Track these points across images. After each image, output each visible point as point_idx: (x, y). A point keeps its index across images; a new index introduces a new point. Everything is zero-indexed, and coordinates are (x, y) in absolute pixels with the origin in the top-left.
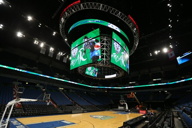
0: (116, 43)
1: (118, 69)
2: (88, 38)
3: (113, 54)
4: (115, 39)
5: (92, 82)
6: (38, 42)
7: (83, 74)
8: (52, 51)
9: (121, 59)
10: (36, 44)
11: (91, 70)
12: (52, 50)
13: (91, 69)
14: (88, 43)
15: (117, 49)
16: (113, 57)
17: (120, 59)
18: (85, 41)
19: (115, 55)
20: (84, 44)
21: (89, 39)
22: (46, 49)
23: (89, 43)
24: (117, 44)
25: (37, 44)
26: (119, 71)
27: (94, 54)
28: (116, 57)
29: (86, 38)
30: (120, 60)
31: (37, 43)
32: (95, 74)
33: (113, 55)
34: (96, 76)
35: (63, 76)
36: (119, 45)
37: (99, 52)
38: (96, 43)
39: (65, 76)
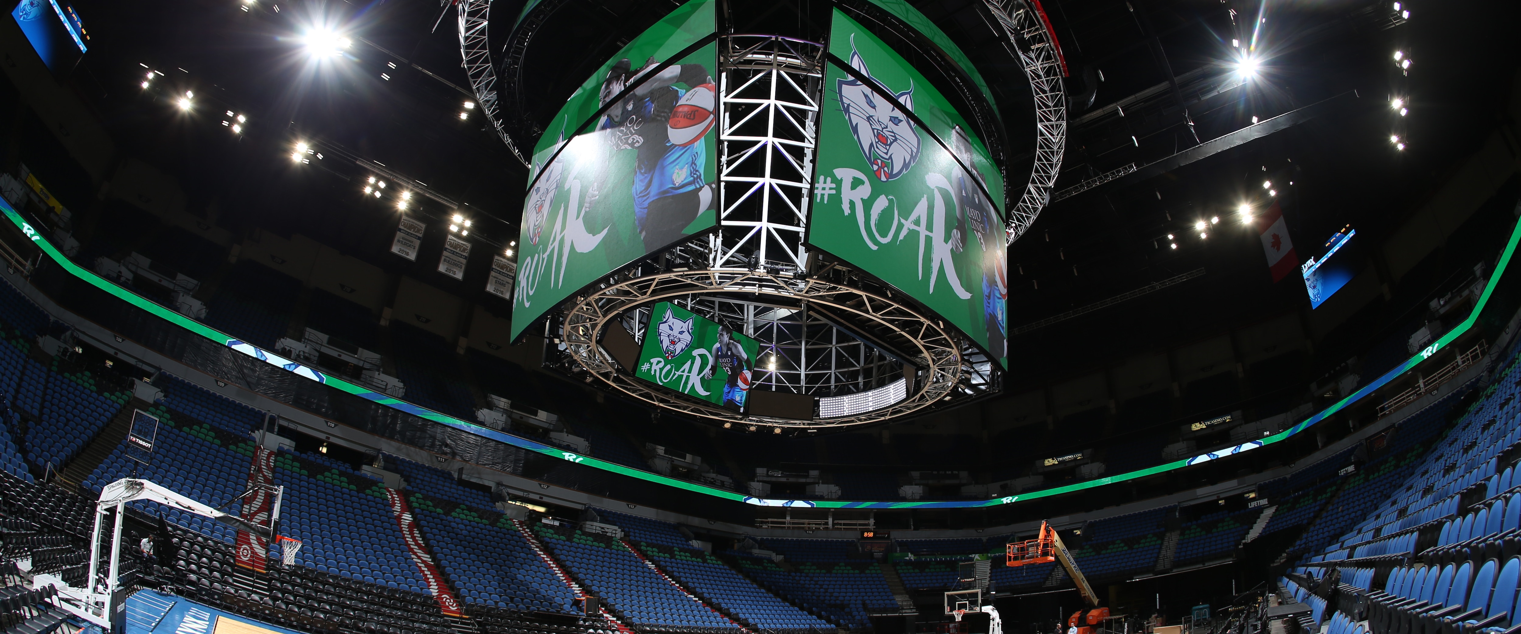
0: (868, 90)
1: (903, 325)
2: (633, 68)
3: (839, 172)
4: (855, 64)
6: (382, 185)
7: (616, 380)
8: (465, 233)
9: (923, 232)
10: (370, 199)
11: (690, 347)
12: (462, 228)
13: (687, 338)
14: (630, 107)
15: (881, 138)
16: (836, 199)
17: (908, 225)
19: (856, 183)
22: (423, 226)
23: (639, 100)
24: (877, 99)
25: (378, 195)
26: (919, 343)
27: (661, 185)
28: (868, 204)
29: (622, 71)
30: (913, 235)
32: (732, 383)
33: (838, 183)
34: (740, 396)
35: (542, 415)
36: (898, 113)
37: (701, 163)
38: (681, 92)
39: (554, 417)
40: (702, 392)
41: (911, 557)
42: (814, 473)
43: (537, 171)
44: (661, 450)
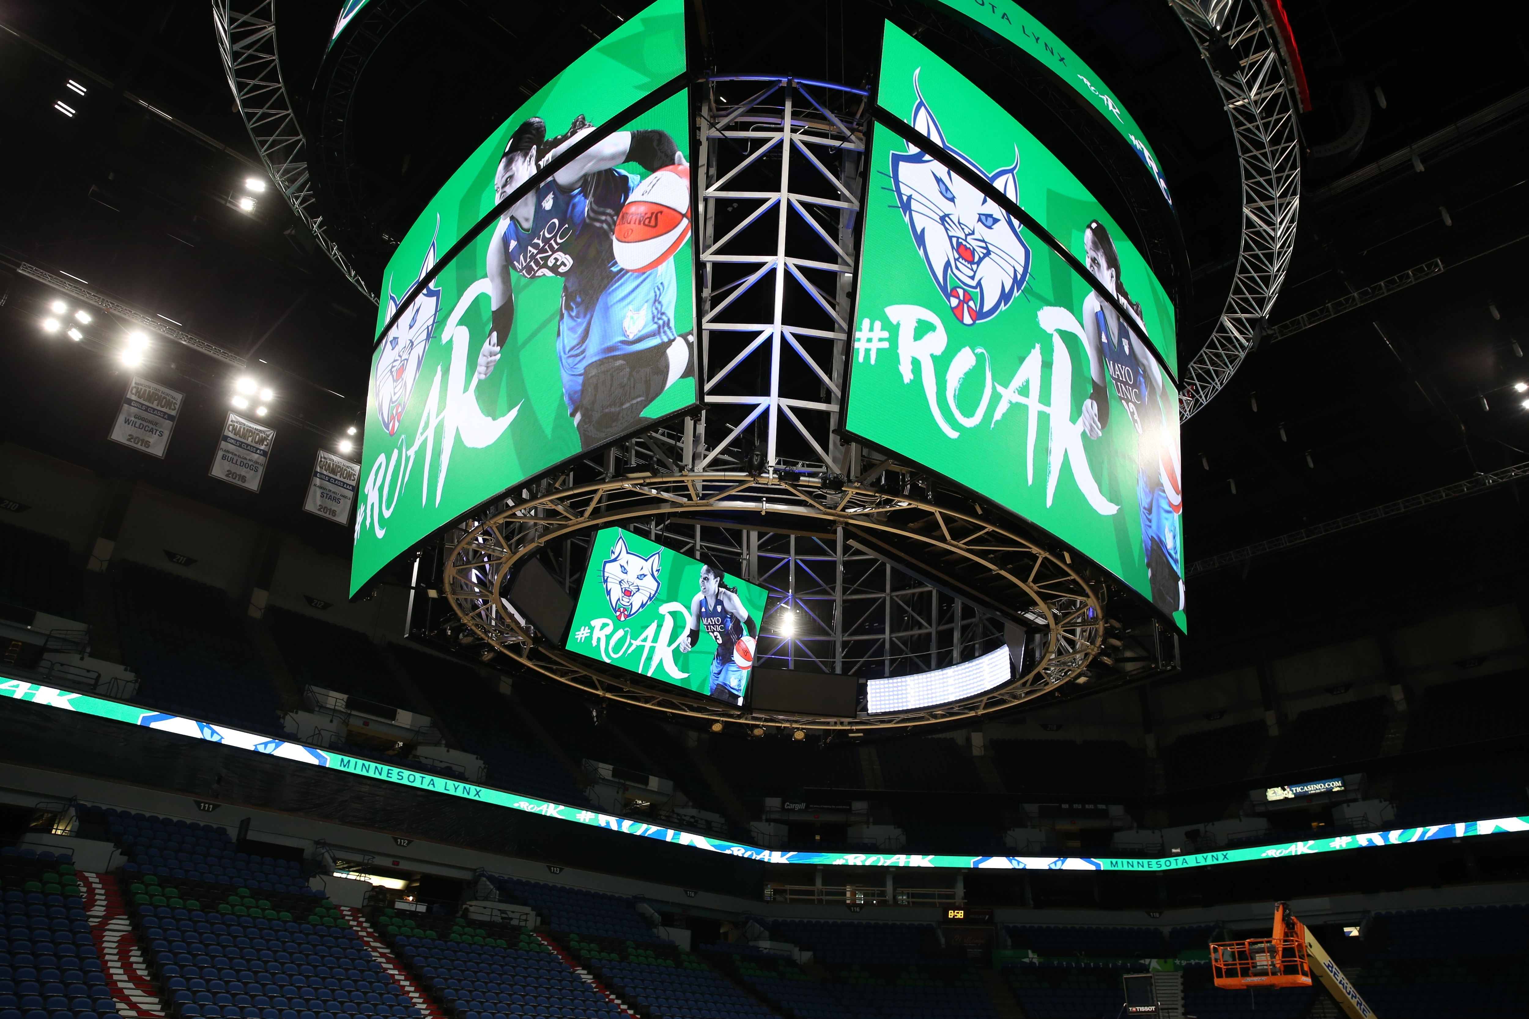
0: (941, 169)
1: (1002, 560)
2: (549, 136)
3: (894, 313)
4: (921, 126)
5: (773, 803)
6: (84, 317)
7: (533, 655)
8: (262, 412)
9: (1033, 405)
10: (64, 345)
11: (656, 599)
12: (255, 402)
13: (649, 585)
14: (548, 204)
15: (964, 252)
16: (889, 356)
17: (1009, 395)
18: (510, 190)
19: (922, 329)
20: (503, 224)
21: (557, 142)
22: (179, 397)
23: (564, 193)
24: (959, 185)
25: (76, 336)
26: (1030, 588)
27: (605, 336)
28: (942, 363)
30: (1018, 411)
31: (69, 321)
32: (725, 656)
33: (893, 330)
34: (737, 679)
35: (405, 718)
36: (993, 208)
37: (669, 299)
38: (633, 179)
39: (425, 721)
40: (675, 674)
41: (1032, 957)
42: (860, 806)
43: (392, 310)
44: (605, 770)
